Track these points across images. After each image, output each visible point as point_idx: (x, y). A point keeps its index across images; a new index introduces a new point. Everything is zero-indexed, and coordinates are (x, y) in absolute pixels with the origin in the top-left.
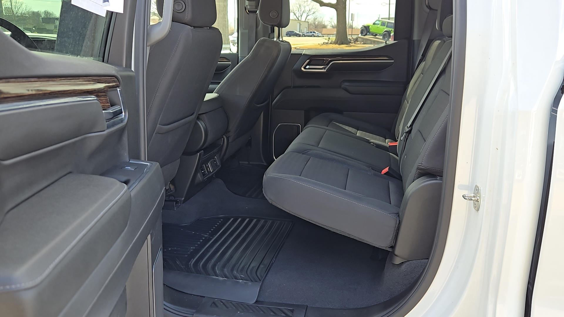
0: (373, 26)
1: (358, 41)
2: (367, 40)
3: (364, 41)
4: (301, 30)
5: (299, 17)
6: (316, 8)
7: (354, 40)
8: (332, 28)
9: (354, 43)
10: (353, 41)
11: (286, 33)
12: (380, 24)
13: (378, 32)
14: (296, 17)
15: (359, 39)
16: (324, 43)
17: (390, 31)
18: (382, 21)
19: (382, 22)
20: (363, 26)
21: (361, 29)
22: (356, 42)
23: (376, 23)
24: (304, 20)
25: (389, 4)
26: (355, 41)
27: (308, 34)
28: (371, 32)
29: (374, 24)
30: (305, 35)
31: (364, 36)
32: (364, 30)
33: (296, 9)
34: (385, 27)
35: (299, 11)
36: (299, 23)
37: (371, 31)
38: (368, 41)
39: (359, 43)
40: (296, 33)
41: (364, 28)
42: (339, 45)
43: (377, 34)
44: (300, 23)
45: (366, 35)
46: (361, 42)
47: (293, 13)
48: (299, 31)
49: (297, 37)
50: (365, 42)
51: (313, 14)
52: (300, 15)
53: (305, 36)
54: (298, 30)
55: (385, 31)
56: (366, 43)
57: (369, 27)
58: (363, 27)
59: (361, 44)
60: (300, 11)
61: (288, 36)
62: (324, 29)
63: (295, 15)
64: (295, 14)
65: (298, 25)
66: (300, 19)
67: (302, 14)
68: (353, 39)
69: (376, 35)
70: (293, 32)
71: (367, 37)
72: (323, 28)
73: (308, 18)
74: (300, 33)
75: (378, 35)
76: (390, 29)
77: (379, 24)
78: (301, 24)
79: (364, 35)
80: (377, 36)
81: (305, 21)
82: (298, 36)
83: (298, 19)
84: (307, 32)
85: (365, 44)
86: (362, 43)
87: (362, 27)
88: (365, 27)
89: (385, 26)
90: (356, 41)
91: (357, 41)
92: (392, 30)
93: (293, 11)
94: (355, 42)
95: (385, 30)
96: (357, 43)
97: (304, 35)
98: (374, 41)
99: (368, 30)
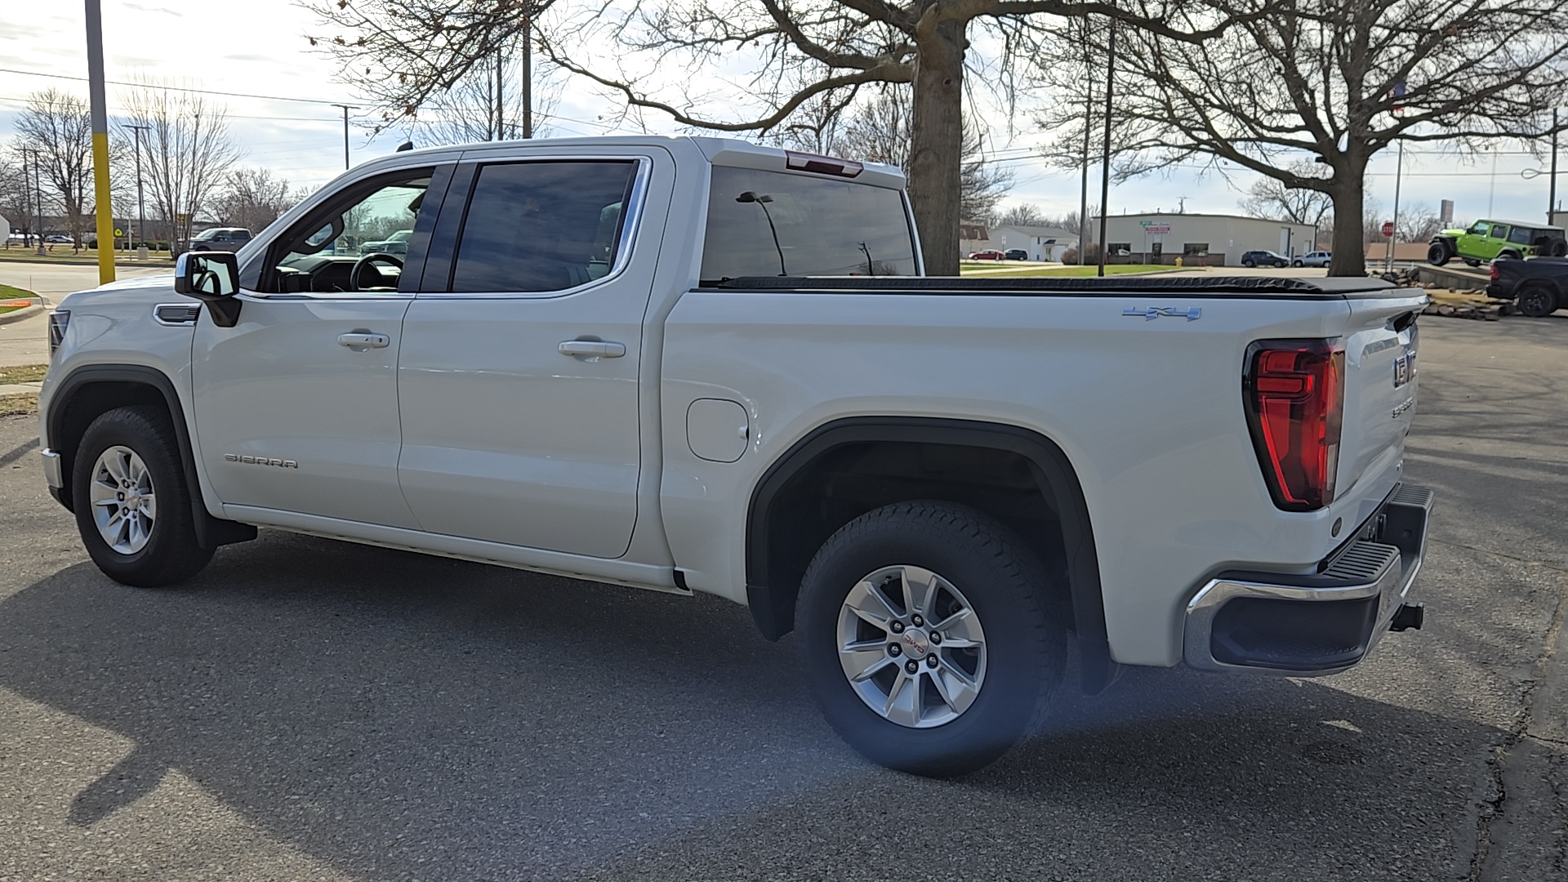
0: (1468, 236)
1: (1417, 281)
2: (1448, 275)
3: (1439, 279)
5: (1297, 211)
9: (1406, 285)
10: (1404, 280)
11: (1243, 257)
12: (1489, 232)
13: (1483, 255)
14: (1290, 211)
15: (1421, 273)
17: (1519, 250)
18: (1494, 224)
19: (1495, 227)
20: (1436, 238)
21: (1429, 247)
22: (1413, 283)
23: (1477, 228)
25: (1553, 173)
26: (1409, 278)
27: (1311, 260)
28: (1463, 253)
29: (1471, 231)
30: (1304, 261)
31: (1440, 265)
32: (1439, 249)
34: (1505, 239)
35: (1297, 196)
36: (1287, 231)
37: (1460, 250)
38: (1450, 278)
40: (1272, 256)
41: (1439, 243)
43: (1479, 259)
44: (1289, 229)
45: (1446, 261)
46: (1426, 282)
47: (1281, 200)
49: (1276, 267)
50: (1441, 282)
52: (1301, 205)
53: (1302, 266)
54: (1283, 248)
55: (1505, 252)
56: (1444, 285)
57: (1454, 239)
58: (1436, 240)
59: (1426, 288)
61: (1247, 267)
63: (1287, 207)
66: (1299, 217)
67: (1309, 204)
68: (1404, 275)
69: (1478, 262)
70: (1265, 253)
71: (1449, 267)
72: (1372, 242)
74: (1287, 258)
75: (1482, 262)
76: (1521, 247)
77: (1484, 232)
78: (1296, 231)
79: (1437, 262)
80: (1476, 266)
81: (1312, 223)
82: (1279, 264)
83: (1295, 217)
84: (1312, 252)
85: (1442, 288)
86: (1432, 284)
87: (1433, 242)
88: (1441, 240)
89: (1503, 237)
90: (1413, 278)
91: (1416, 278)
92: (1524, 249)
93: (1280, 196)
94: (1408, 282)
95: (1505, 248)
96: (1416, 286)
97: (1300, 261)
98: (1469, 279)
99: (1452, 249)
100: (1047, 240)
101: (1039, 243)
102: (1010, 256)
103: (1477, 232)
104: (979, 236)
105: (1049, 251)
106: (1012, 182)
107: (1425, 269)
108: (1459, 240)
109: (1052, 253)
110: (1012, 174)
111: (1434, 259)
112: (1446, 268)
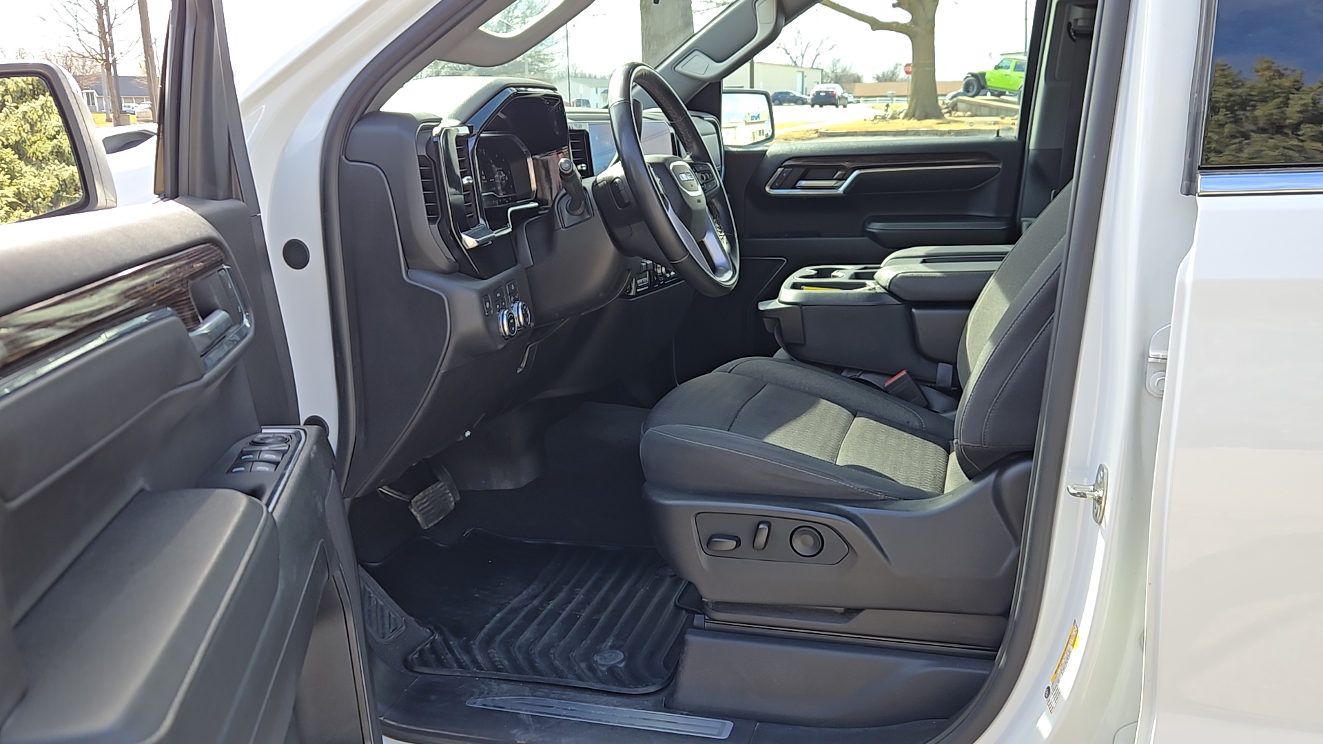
0: (995, 72)
1: (957, 111)
2: (981, 105)
3: (974, 109)
4: (806, 89)
5: (797, 57)
7: (947, 108)
8: (877, 81)
9: (948, 114)
10: (946, 110)
12: (1013, 69)
13: (1008, 87)
14: (791, 58)
15: (959, 104)
16: (878, 117)
18: (1015, 61)
19: (1017, 63)
20: (969, 73)
21: (964, 82)
22: (953, 112)
24: (810, 66)
26: (950, 109)
28: (991, 88)
29: (997, 67)
31: (973, 96)
32: (972, 83)
35: (796, 45)
36: (801, 74)
37: (989, 84)
38: (983, 108)
39: (961, 114)
40: (795, 96)
41: (972, 78)
42: (919, 120)
43: (1004, 91)
44: (803, 72)
45: (977, 94)
46: (965, 111)
48: (801, 90)
49: (798, 104)
50: (976, 111)
52: (799, 54)
54: (800, 88)
56: (978, 114)
57: (983, 75)
58: (970, 75)
59: (964, 116)
60: (799, 44)
62: (857, 84)
63: (787, 55)
64: (787, 52)
65: (800, 76)
66: (799, 64)
67: (803, 51)
68: (945, 106)
69: (1003, 93)
70: (789, 93)
72: (856, 82)
73: (818, 60)
74: (804, 96)
75: (1007, 93)
78: (805, 74)
80: (1003, 97)
81: (812, 68)
83: (795, 62)
85: (977, 116)
86: (969, 113)
87: (967, 77)
88: (973, 75)
89: (1023, 71)
91: (955, 108)
94: (949, 112)
96: (956, 115)
98: (998, 108)
99: (982, 83)
103: (1002, 67)
107: (962, 101)
108: (988, 75)
111: (968, 92)
112: (978, 99)
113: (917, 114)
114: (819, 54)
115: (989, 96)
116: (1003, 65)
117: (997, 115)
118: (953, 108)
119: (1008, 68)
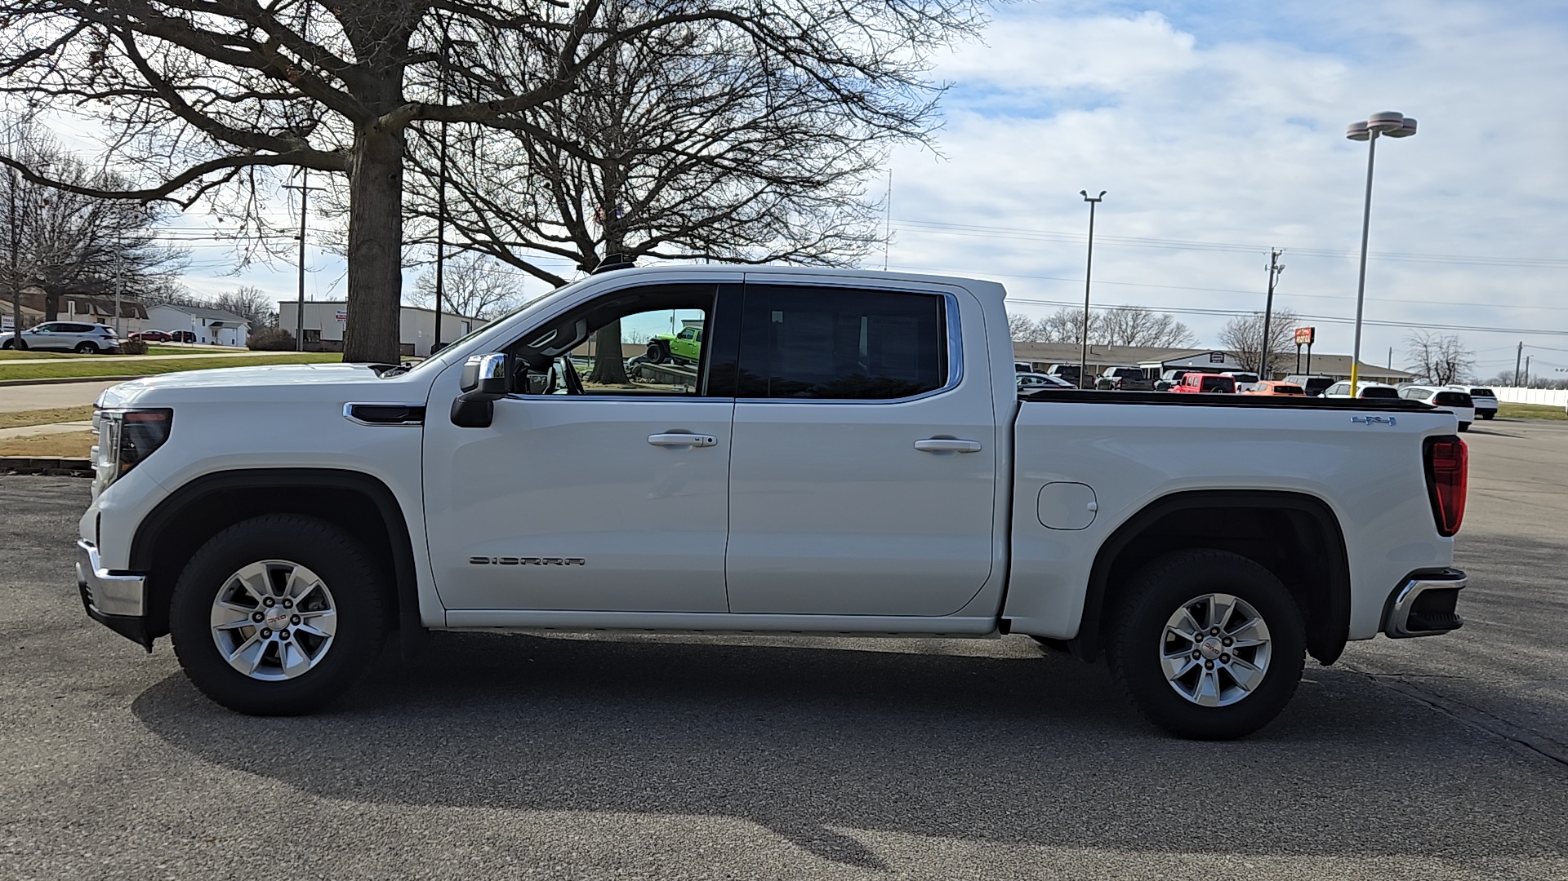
0: (678, 340)
1: (640, 376)
2: (665, 373)
3: (657, 376)
6: (505, 286)
7: (631, 373)
9: (632, 380)
10: (630, 376)
12: (695, 338)
13: (689, 356)
14: (452, 305)
15: (643, 370)
21: (648, 347)
22: (637, 378)
26: (634, 374)
28: (675, 354)
29: (680, 336)
31: (657, 363)
32: (656, 350)
33: (451, 286)
35: (458, 291)
37: (672, 351)
38: (667, 375)
39: (645, 380)
41: (655, 344)
43: (686, 359)
45: (660, 361)
46: (648, 378)
50: (660, 378)
51: (498, 299)
52: (461, 301)
56: (662, 380)
57: (667, 341)
58: (653, 341)
59: (647, 383)
60: (461, 291)
66: (461, 312)
68: (629, 371)
69: (685, 362)
73: (483, 310)
75: (688, 362)
79: (654, 361)
83: (457, 311)
86: (653, 380)
87: (650, 343)
88: (657, 341)
90: (637, 374)
94: (633, 377)
98: (681, 376)
99: (666, 350)
100: (213, 321)
101: (204, 325)
102: (177, 338)
103: (685, 337)
104: (137, 315)
105: (215, 334)
106: (188, 260)
107: (646, 367)
108: (671, 342)
109: (219, 336)
110: (188, 251)
111: (653, 358)
112: (661, 366)
113: (602, 378)
114: (484, 304)
115: (672, 364)
116: (686, 334)
117: (681, 383)
118: (638, 373)
119: (691, 337)
